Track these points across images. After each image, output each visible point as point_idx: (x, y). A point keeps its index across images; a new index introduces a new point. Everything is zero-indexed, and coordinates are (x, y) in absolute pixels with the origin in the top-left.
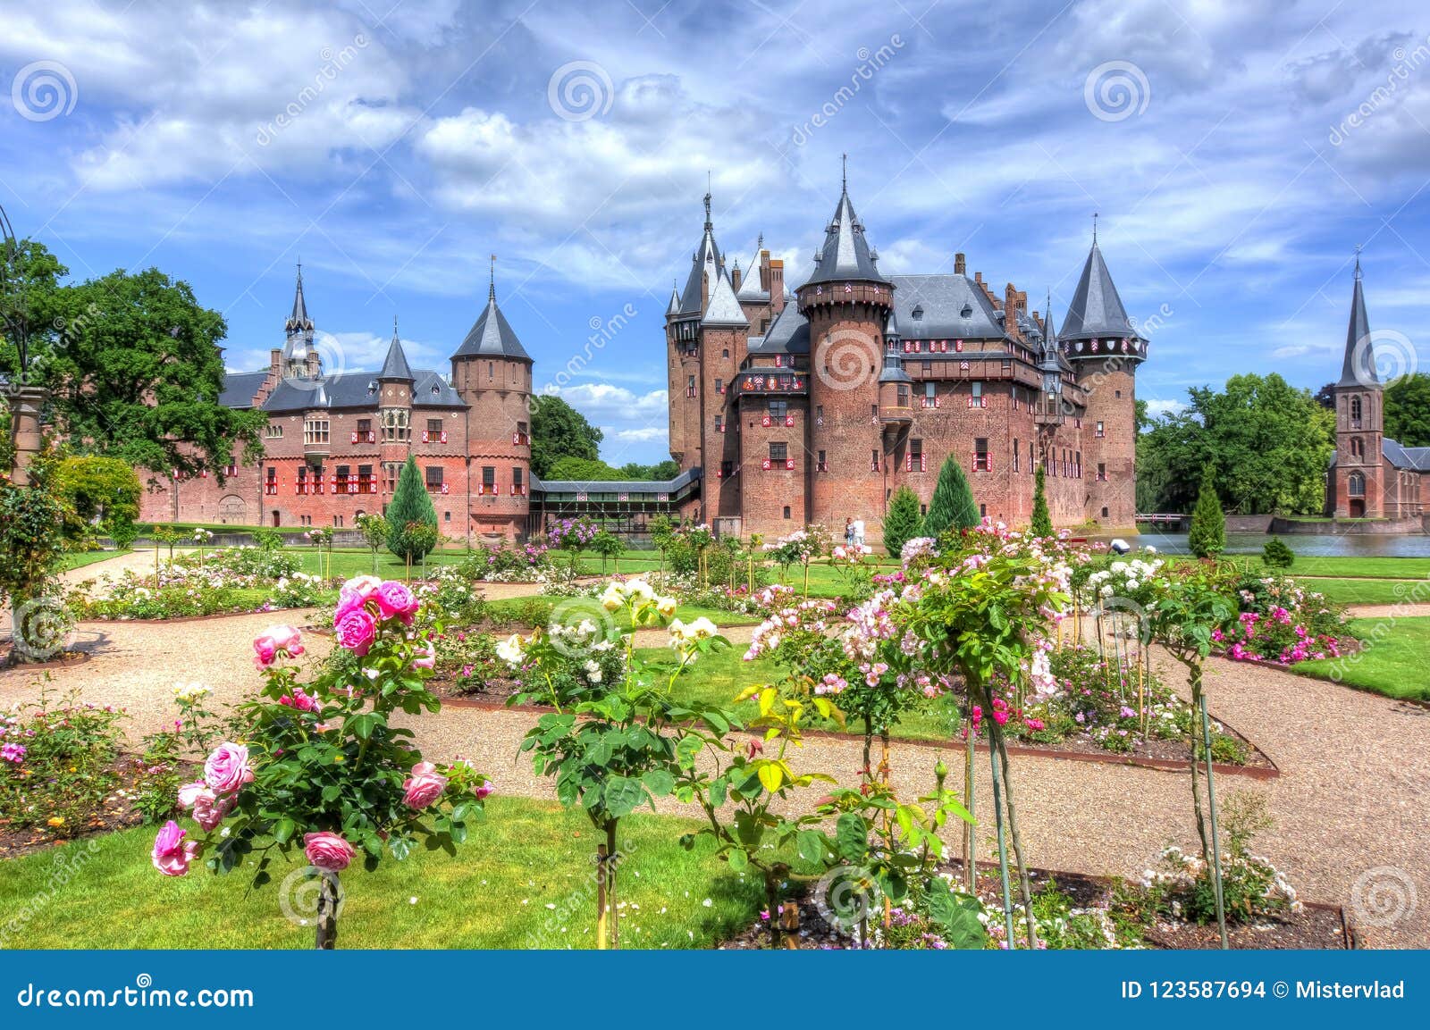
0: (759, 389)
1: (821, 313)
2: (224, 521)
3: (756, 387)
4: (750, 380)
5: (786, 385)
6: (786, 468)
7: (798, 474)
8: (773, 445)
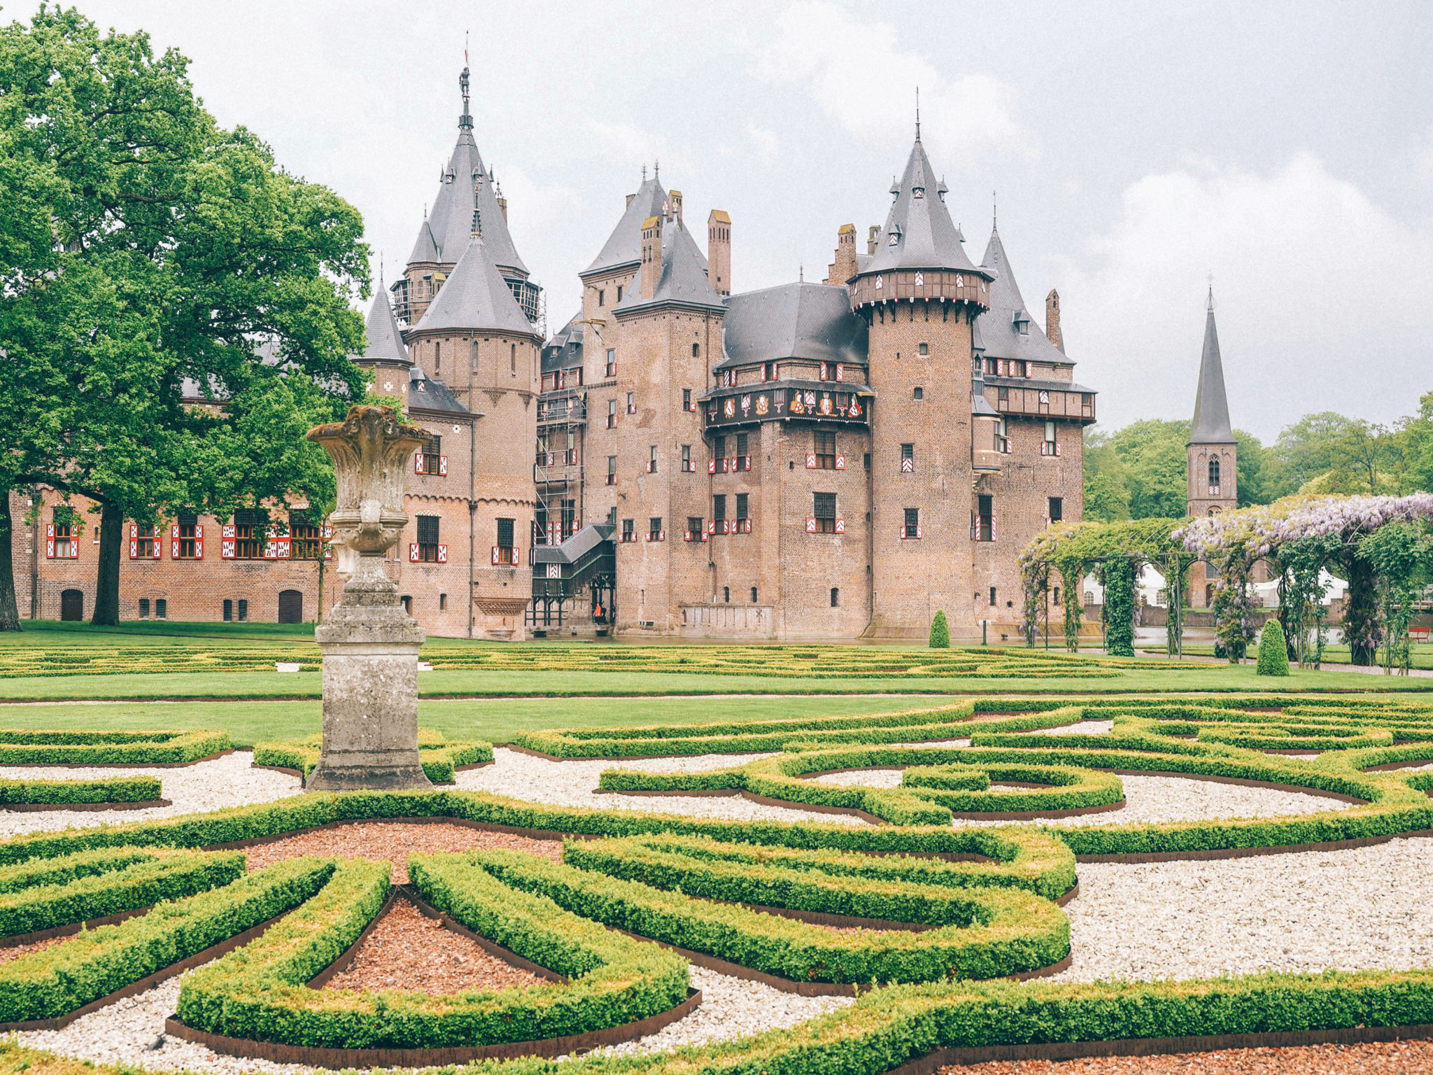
0: (810, 412)
1: (882, 315)
3: (806, 409)
4: (799, 397)
5: (842, 409)
6: (834, 532)
7: (848, 541)
8: (818, 496)
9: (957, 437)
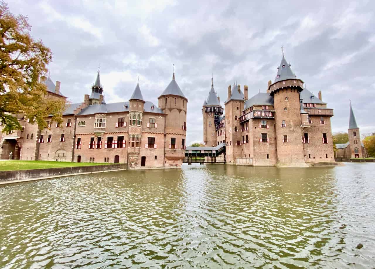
1: (276, 93)
2: (57, 160)
3: (258, 115)
4: (256, 113)
5: (267, 115)
6: (267, 142)
7: (271, 144)
8: (262, 134)
9: (297, 119)
